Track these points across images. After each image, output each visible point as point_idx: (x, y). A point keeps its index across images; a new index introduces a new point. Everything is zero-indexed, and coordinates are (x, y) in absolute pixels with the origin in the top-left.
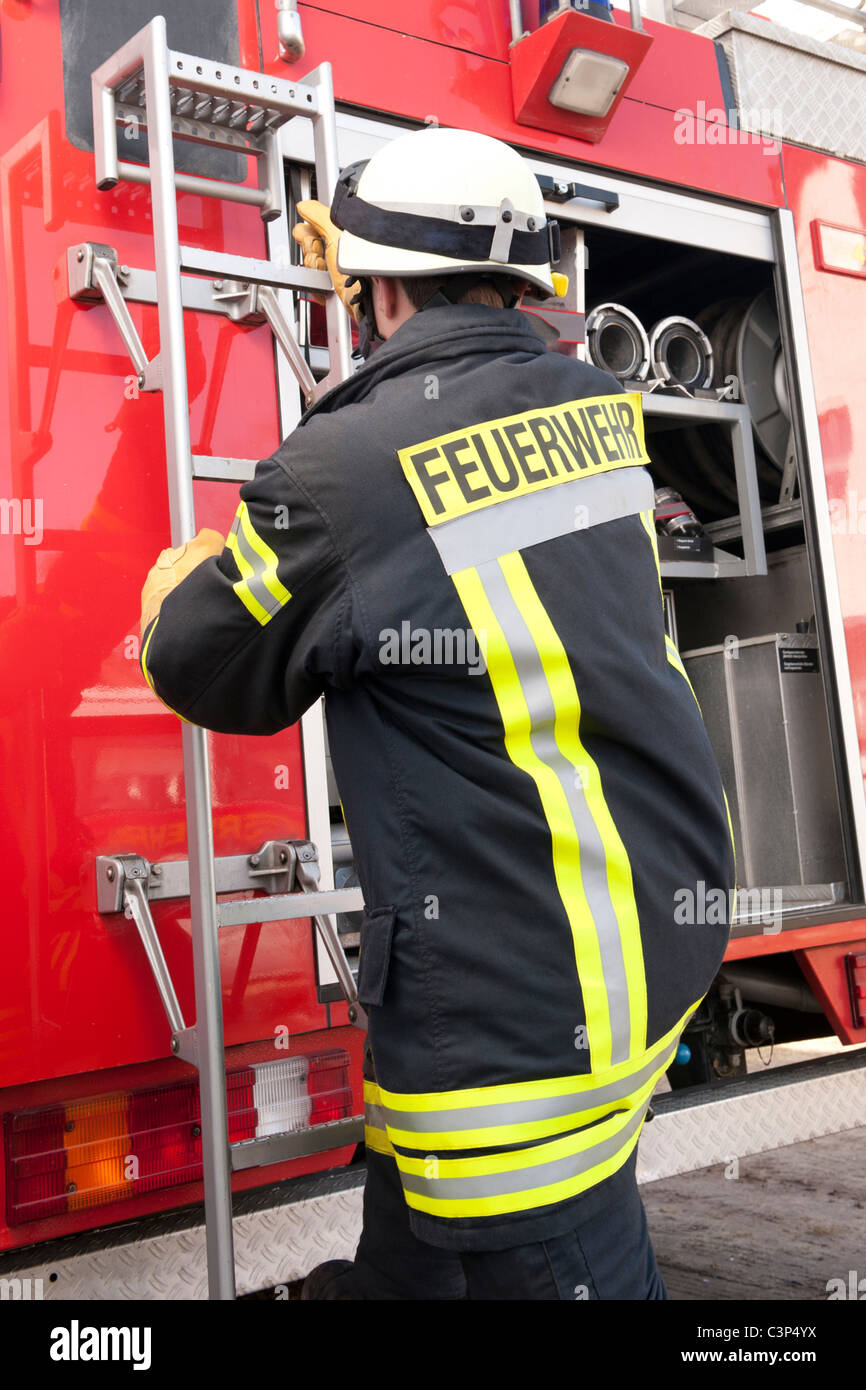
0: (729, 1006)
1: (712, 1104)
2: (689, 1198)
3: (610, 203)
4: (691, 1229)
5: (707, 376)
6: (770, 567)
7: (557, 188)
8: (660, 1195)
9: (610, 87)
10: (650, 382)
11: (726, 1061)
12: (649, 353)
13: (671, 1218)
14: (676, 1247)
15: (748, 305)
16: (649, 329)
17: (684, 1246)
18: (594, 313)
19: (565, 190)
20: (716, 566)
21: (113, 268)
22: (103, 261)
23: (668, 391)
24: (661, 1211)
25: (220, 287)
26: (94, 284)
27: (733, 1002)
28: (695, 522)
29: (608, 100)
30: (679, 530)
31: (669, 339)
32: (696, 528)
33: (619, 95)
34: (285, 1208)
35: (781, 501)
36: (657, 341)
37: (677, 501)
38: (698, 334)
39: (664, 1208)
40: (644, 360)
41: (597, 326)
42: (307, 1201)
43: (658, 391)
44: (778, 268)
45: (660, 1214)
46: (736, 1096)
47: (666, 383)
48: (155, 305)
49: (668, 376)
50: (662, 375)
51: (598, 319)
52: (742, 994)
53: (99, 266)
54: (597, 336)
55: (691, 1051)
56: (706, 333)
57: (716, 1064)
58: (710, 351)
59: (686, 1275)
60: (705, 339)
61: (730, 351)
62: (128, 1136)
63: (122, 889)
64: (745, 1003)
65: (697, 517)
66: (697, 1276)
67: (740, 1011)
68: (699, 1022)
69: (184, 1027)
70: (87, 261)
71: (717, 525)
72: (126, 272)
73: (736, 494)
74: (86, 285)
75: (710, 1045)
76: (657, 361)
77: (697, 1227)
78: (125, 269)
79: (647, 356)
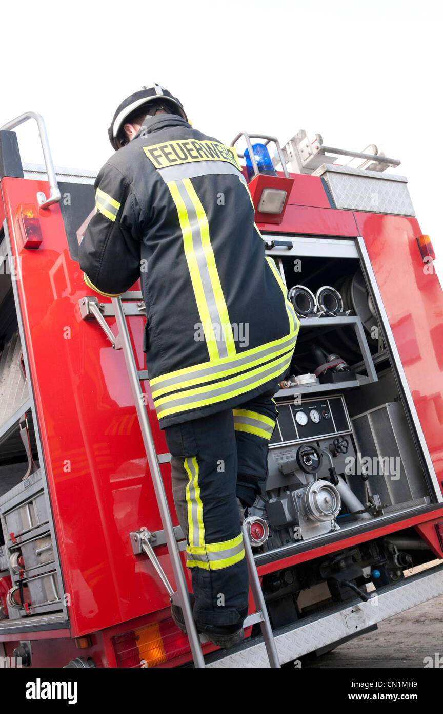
0: (393, 552)
1: (391, 591)
2: (395, 633)
3: (290, 247)
4: (397, 644)
5: (341, 307)
6: (379, 378)
7: (267, 244)
8: (384, 634)
9: (281, 201)
10: (318, 314)
11: (395, 574)
12: (316, 302)
13: (389, 641)
14: (392, 652)
15: (353, 276)
16: (315, 293)
17: (395, 651)
18: (291, 290)
19: (270, 244)
20: (358, 381)
21: (97, 305)
22: (93, 303)
23: (327, 315)
24: (385, 639)
25: (140, 305)
26: (91, 312)
27: (394, 551)
28: (347, 365)
29: (281, 206)
30: (341, 369)
31: (323, 296)
32: (347, 368)
33: (285, 203)
34: (228, 657)
35: (379, 351)
36: (319, 297)
37: (338, 358)
38: (335, 292)
39: (386, 638)
40: (315, 305)
41: (293, 295)
42: (237, 653)
43: (322, 316)
44: (361, 260)
45: (385, 641)
46: (401, 586)
47: (325, 313)
48: (114, 316)
49: (325, 310)
50: (323, 310)
51: (293, 292)
52: (397, 547)
53: (91, 305)
54: (294, 300)
55: (380, 572)
56: (338, 291)
57: (391, 576)
58: (340, 297)
59: (397, 661)
60: (338, 293)
61: (349, 295)
62: (161, 638)
63: (141, 544)
64: (399, 550)
65: (347, 363)
66: (401, 660)
67: (397, 554)
68: (382, 561)
69: (173, 592)
70: (86, 304)
71: (356, 365)
72: (102, 306)
73: (360, 351)
74: (87, 313)
75: (388, 569)
76: (320, 305)
77: (399, 643)
78: (101, 304)
79: (316, 304)
